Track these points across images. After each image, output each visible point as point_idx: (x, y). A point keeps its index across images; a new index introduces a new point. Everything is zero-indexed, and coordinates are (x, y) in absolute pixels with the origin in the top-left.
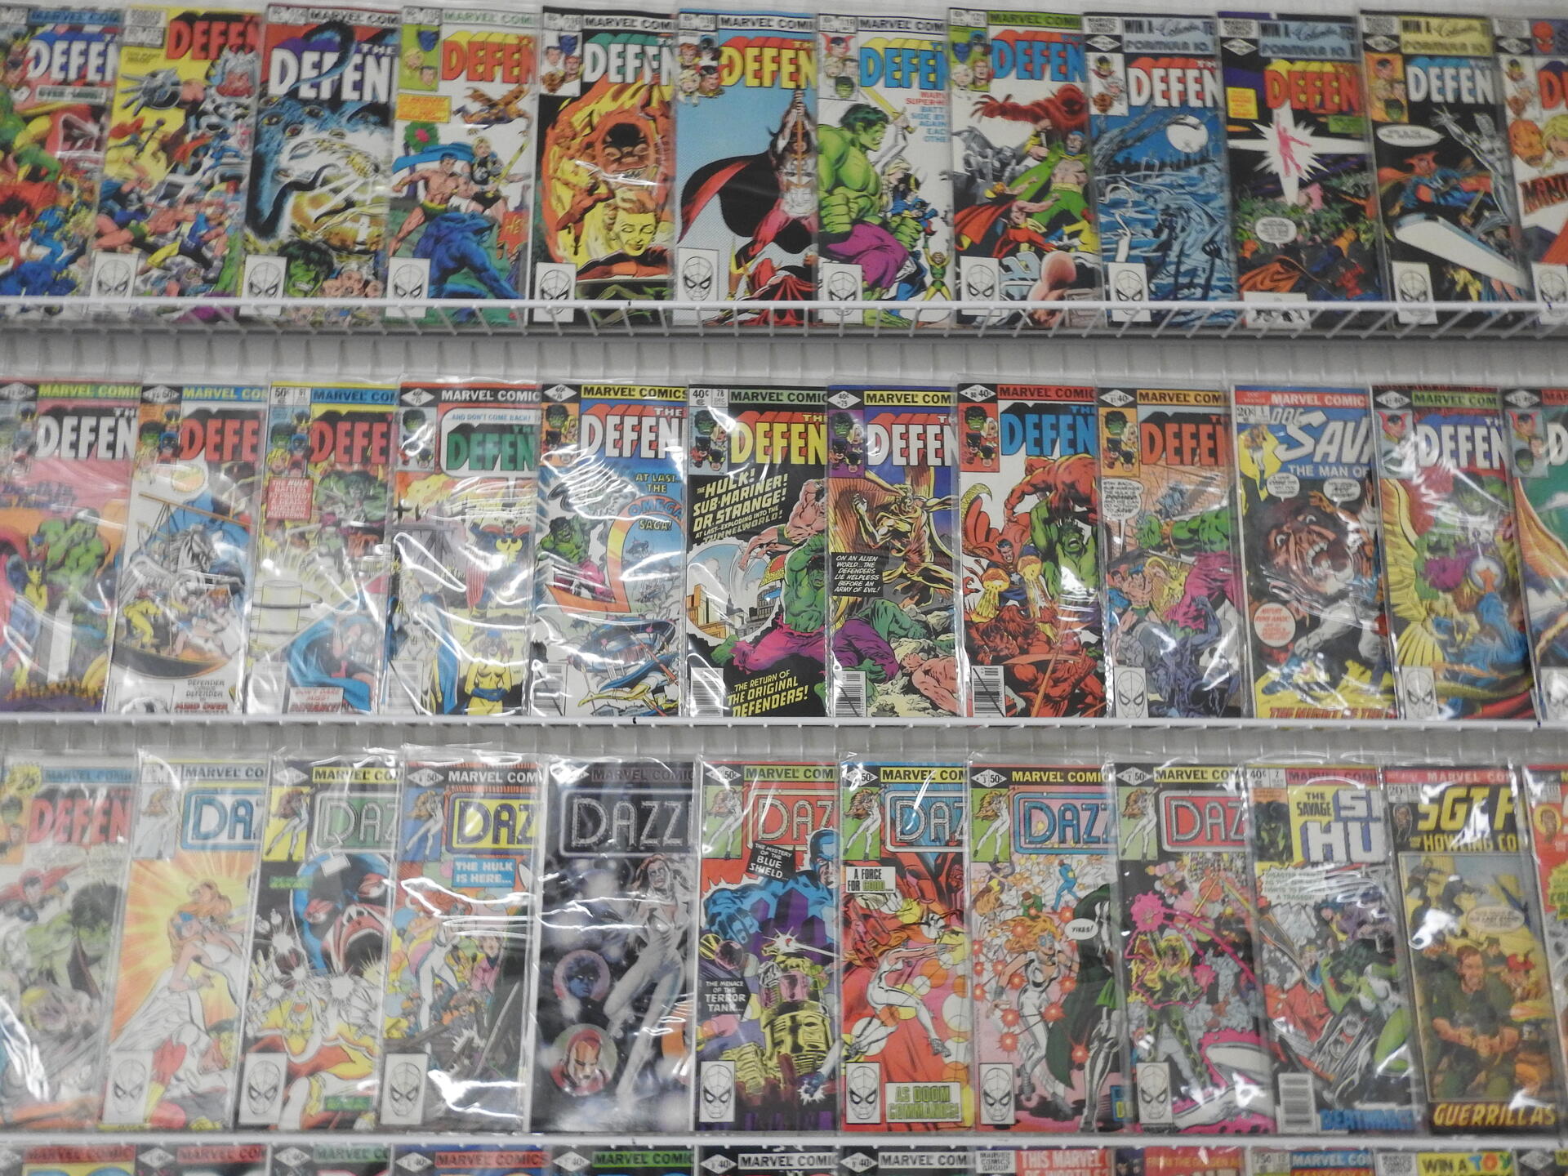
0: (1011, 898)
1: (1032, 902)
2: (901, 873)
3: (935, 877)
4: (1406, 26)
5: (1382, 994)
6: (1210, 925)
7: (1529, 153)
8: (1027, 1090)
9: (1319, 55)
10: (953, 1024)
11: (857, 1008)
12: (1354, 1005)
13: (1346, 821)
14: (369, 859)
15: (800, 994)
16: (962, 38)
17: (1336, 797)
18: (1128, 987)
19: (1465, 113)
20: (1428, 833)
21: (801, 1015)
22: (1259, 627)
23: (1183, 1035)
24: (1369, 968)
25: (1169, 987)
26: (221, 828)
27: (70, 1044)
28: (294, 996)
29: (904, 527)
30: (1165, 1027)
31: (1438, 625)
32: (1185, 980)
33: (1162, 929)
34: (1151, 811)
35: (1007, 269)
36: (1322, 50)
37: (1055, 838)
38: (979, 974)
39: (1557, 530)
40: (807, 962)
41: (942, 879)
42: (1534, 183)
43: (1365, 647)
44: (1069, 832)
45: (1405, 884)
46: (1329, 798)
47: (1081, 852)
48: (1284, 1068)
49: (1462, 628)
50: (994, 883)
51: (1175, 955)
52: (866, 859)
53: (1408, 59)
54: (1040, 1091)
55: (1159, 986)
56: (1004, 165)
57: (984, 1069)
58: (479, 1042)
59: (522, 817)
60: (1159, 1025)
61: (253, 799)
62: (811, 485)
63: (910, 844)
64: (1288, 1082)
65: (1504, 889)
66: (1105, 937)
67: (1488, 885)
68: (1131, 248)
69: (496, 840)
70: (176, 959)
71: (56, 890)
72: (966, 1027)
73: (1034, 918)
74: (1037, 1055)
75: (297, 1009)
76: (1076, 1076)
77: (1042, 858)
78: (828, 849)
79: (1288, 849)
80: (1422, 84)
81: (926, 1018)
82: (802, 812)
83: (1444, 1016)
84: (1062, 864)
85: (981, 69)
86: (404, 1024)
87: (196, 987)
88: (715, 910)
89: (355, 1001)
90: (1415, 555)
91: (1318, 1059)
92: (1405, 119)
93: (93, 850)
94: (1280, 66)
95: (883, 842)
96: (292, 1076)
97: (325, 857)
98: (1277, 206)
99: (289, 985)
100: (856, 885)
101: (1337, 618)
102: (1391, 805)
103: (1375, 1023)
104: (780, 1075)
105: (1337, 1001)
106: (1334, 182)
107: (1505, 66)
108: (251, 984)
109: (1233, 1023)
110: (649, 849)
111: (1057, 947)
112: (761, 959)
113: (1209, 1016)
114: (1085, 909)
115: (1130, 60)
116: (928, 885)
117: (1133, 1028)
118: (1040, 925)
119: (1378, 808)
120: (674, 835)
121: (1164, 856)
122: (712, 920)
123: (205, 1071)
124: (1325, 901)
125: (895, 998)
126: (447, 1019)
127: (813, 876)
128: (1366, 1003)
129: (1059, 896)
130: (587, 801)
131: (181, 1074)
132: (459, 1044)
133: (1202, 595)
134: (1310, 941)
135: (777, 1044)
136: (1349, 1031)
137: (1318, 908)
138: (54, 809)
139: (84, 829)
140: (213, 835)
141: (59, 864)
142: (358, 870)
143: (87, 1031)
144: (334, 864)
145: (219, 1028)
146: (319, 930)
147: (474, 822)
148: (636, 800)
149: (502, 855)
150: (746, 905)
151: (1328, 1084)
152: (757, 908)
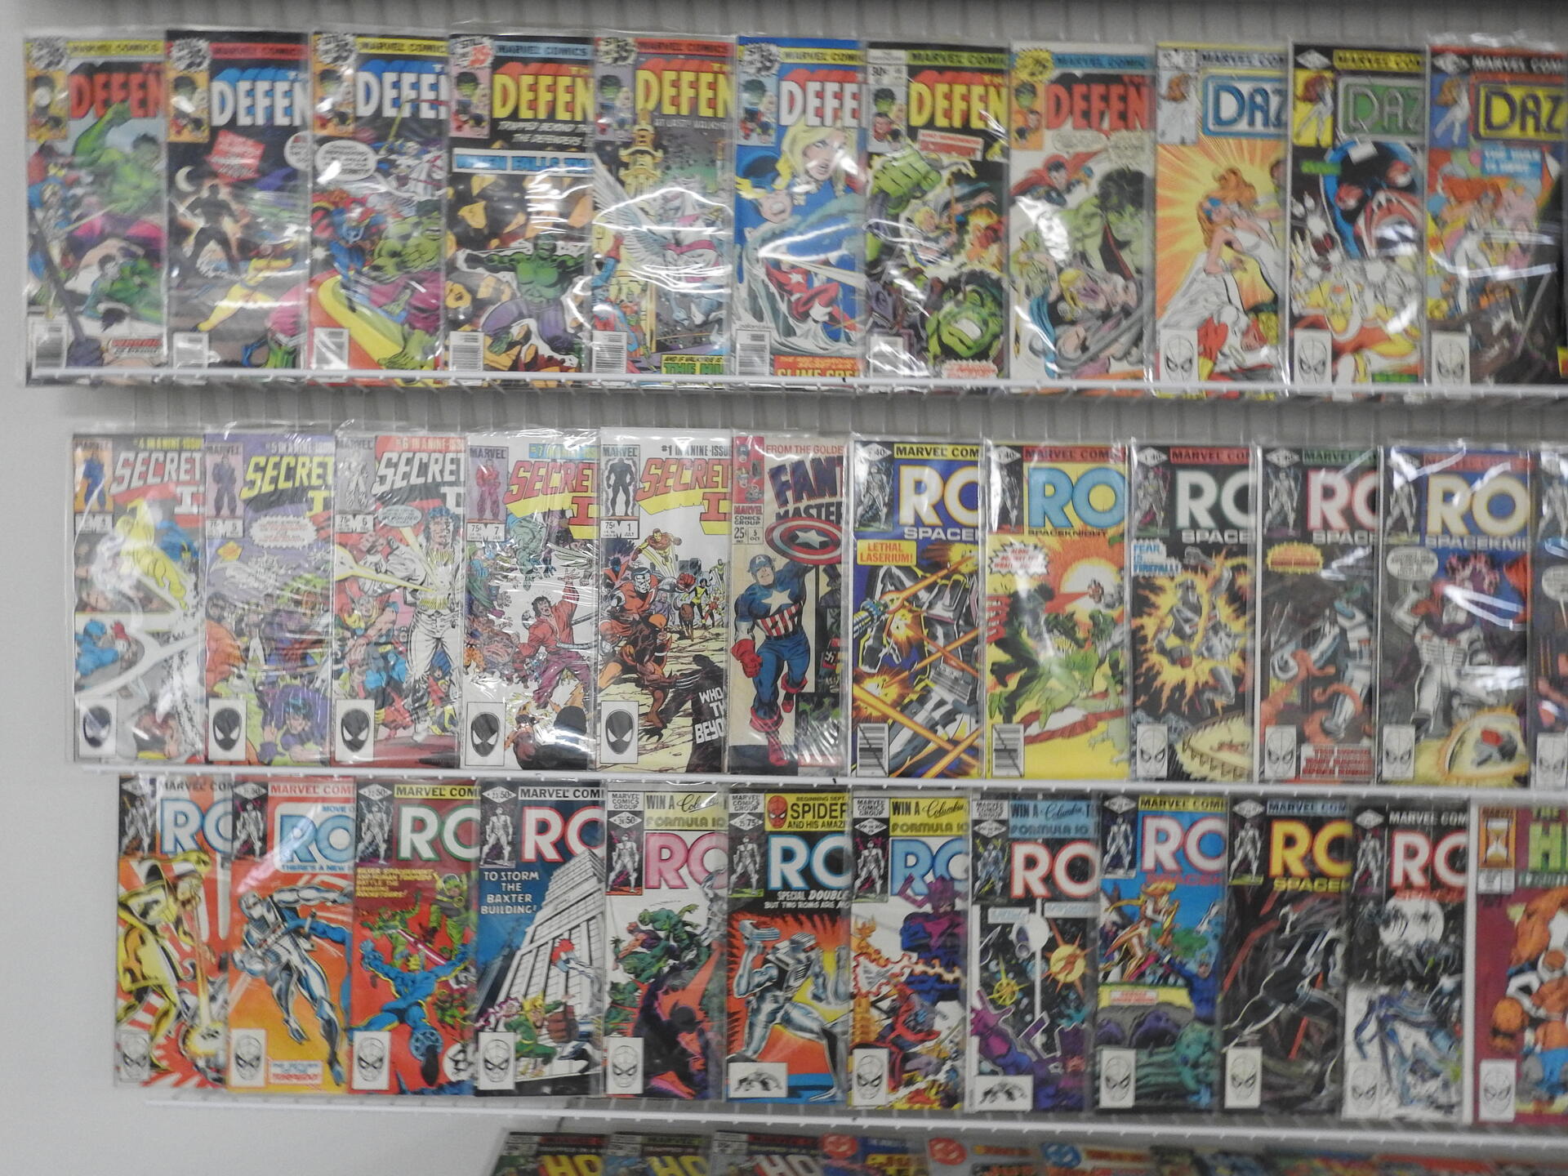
14: (1396, 148)
26: (1240, 114)
27: (1110, 323)
28: (1331, 278)
58: (1515, 324)
59: (1546, 108)
61: (1268, 87)
69: (1523, 129)
70: (1209, 242)
71: (1081, 175)
75: (1336, 290)
86: (1444, 306)
87: (1231, 270)
89: (1389, 285)
93: (1114, 136)
96: (1337, 352)
97: (1352, 143)
99: (1326, 267)
108: (1292, 265)
123: (1249, 348)
126: (1484, 302)
131: (1226, 350)
132: (1497, 326)
138: (1071, 94)
139: (1102, 115)
140: (1233, 121)
141: (1081, 149)
142: (1384, 157)
143: (1126, 312)
144: (1361, 151)
145: (1255, 310)
146: (1351, 216)
147: (1500, 112)
149: (1529, 144)
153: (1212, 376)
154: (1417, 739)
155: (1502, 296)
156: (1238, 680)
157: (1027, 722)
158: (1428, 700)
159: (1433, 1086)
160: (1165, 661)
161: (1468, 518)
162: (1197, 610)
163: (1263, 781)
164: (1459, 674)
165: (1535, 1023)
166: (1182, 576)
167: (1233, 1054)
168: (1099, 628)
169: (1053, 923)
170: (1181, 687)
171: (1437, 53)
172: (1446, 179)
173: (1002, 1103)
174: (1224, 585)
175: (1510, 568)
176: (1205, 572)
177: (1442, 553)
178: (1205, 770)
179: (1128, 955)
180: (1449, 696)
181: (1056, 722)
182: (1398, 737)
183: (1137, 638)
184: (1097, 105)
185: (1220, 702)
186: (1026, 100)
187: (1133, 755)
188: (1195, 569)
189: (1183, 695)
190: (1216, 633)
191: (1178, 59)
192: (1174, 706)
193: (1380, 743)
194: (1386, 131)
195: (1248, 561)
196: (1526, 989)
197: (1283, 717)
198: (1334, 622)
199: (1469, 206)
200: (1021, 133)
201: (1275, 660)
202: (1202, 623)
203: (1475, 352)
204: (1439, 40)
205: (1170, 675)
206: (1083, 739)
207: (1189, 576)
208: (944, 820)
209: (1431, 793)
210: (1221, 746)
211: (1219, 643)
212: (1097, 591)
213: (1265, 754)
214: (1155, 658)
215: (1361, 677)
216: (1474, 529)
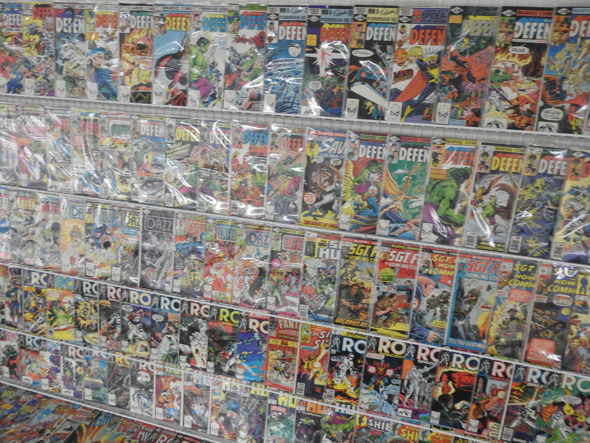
1: (249, 256)
2: (220, 245)
3: (227, 247)
4: (370, 11)
5: (331, 291)
6: (291, 269)
7: (400, 61)
8: (243, 297)
9: (339, 22)
10: (229, 280)
11: (208, 274)
12: (323, 293)
13: (331, 249)
14: (107, 225)
15: (196, 268)
16: (231, 15)
17: (329, 242)
18: (269, 279)
19: (384, 45)
20: (351, 255)
21: (196, 273)
22: (305, 199)
23: (280, 292)
24: (329, 285)
26: (77, 214)
28: (94, 252)
29: (218, 161)
30: (276, 290)
31: (355, 204)
32: (283, 280)
33: (279, 267)
34: (280, 239)
35: (238, 94)
36: (341, 20)
37: (256, 242)
38: (235, 271)
39: (396, 180)
40: (198, 262)
41: (229, 248)
42: (399, 72)
43: (334, 207)
44: (260, 241)
45: (342, 266)
46: (327, 242)
47: (262, 246)
48: (302, 303)
49: (362, 205)
50: (240, 251)
51: (281, 274)
52: (212, 240)
53: (368, 24)
54: (246, 298)
55: (276, 280)
56: (241, 59)
57: (234, 291)
58: (130, 267)
59: (137, 220)
61: (83, 209)
62: (196, 147)
63: (222, 239)
64: (303, 307)
65: (369, 272)
66: (265, 267)
67: (365, 270)
68: (273, 89)
69: (132, 224)
70: (72, 240)
71: (48, 222)
72: (231, 282)
74: (247, 290)
75: (95, 254)
76: (255, 296)
77: (252, 247)
78: (204, 237)
79: (314, 253)
80: (372, 33)
81: (223, 278)
82: (198, 227)
83: (345, 299)
84: (257, 249)
85: (236, 26)
86: (115, 261)
87: (76, 247)
88: (178, 247)
89: (106, 254)
90: (352, 183)
91: (311, 303)
92: (363, 47)
94: (326, 26)
95: (216, 237)
96: (95, 268)
97: (98, 223)
98: (317, 77)
99: (93, 249)
101: (327, 199)
102: (343, 247)
103: (328, 298)
104: (190, 285)
105: (319, 291)
106: (336, 69)
107: (399, 28)
108: (86, 248)
109: (293, 291)
110: (164, 231)
111: (254, 268)
112: (188, 260)
113: (288, 289)
115: (281, 23)
116: (226, 249)
119: (340, 247)
120: (170, 229)
121: (282, 251)
122: (177, 249)
124: (321, 267)
125: (216, 273)
126: (124, 261)
127: (200, 243)
128: (326, 292)
129: (256, 256)
130: (150, 218)
131: (75, 263)
132: (126, 267)
133: (293, 187)
134: (315, 276)
135: (190, 278)
136: (320, 298)
137: (319, 269)
138: (46, 205)
139: (52, 211)
141: (48, 217)
142: (105, 227)
143: (58, 252)
144: (100, 225)
146: (98, 239)
148: (161, 219)
149: (133, 228)
150: (185, 247)
151: (312, 309)
152: (187, 248)
154: (128, 344)
156: (96, 325)
157: (55, 326)
158: (130, 336)
159: (148, 409)
160: (81, 319)
161: (139, 301)
162: (88, 310)
164: (137, 333)
165: (167, 402)
166: (85, 302)
167: (110, 395)
168: (70, 310)
169: (77, 362)
170: (84, 325)
171: (114, 206)
172: (116, 234)
173: (68, 394)
174: (93, 305)
176: (89, 302)
177: (134, 307)
178: (90, 342)
179: (90, 372)
180: (135, 336)
181: (61, 327)
182: (125, 343)
183: (76, 314)
185: (93, 329)
186: (38, 206)
187: (76, 336)
188: (87, 301)
189: (85, 327)
190: (92, 315)
191: (65, 201)
192: (83, 328)
193: (121, 343)
194: (105, 221)
195: (97, 301)
196: (165, 395)
197: (104, 334)
198: (114, 317)
199: (121, 240)
201: (102, 322)
202: (89, 312)
205: (82, 322)
206: (66, 332)
210: (93, 338)
211: (92, 317)
212: (70, 303)
213: (100, 341)
214: (79, 318)
215: (119, 329)
216: (140, 304)
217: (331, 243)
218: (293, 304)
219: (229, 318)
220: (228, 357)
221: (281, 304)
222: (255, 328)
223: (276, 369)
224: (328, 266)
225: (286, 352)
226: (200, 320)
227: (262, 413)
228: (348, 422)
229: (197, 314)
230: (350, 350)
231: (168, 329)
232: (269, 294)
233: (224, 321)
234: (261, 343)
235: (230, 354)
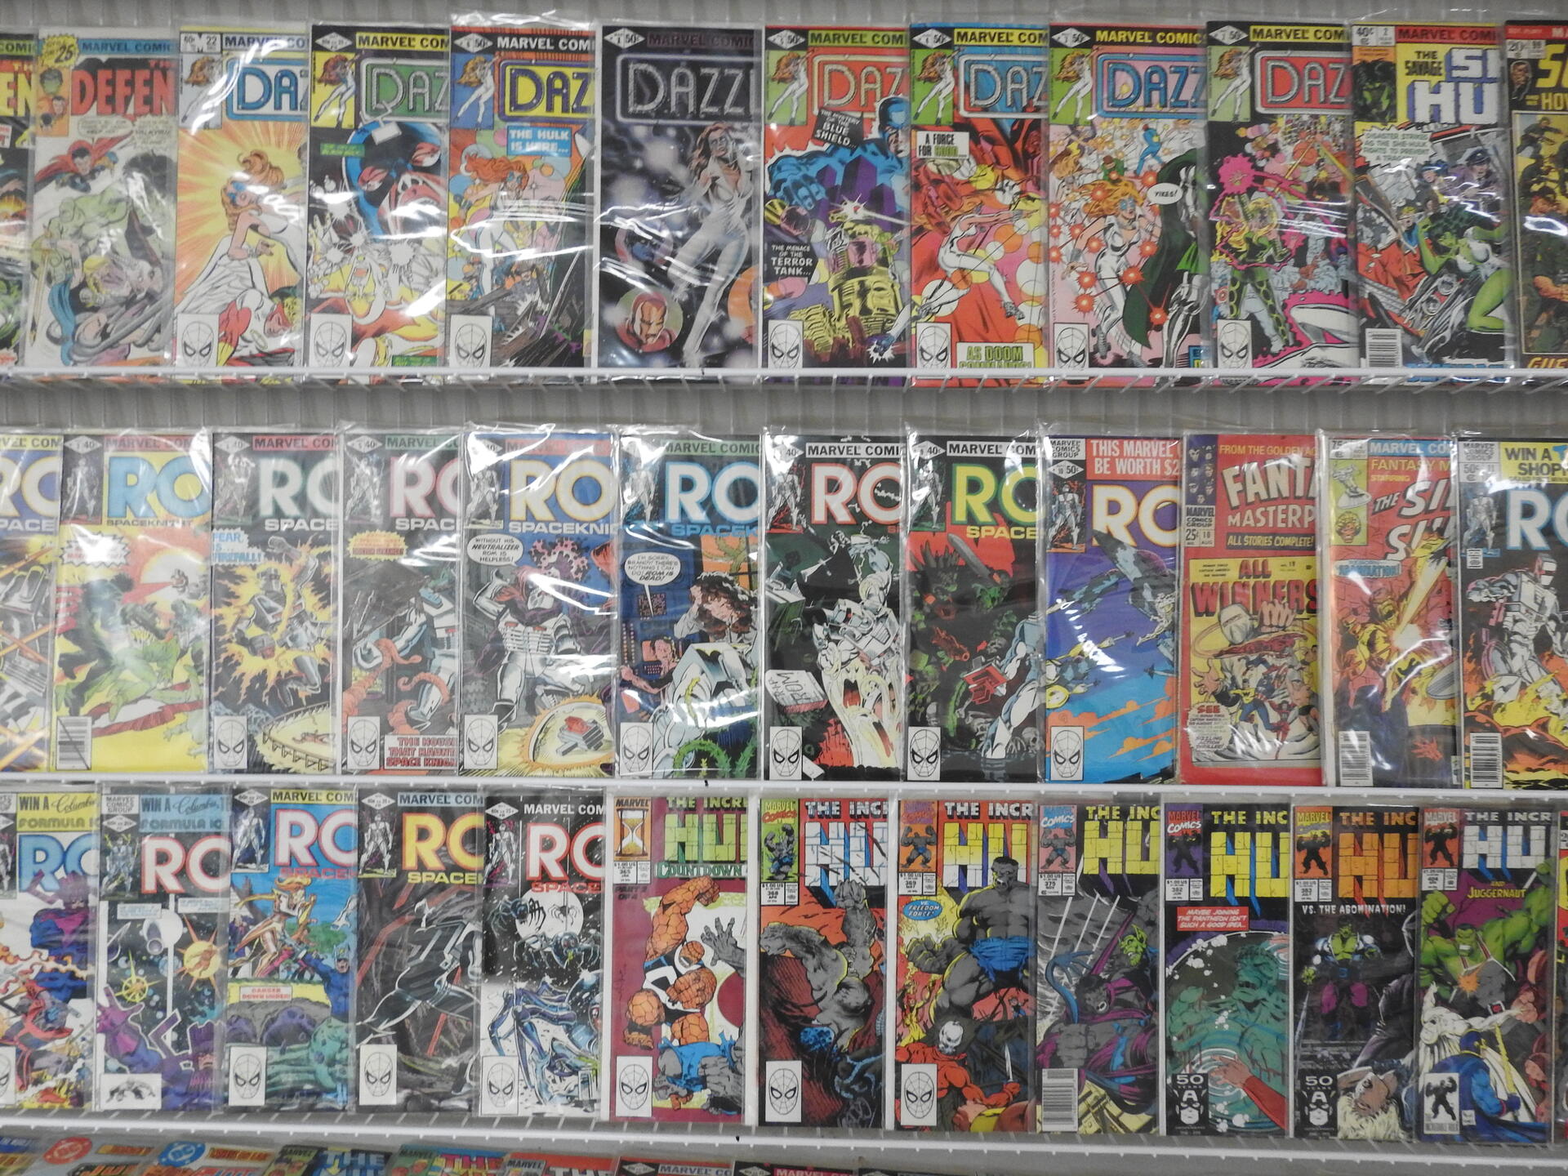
0: (1091, 161)
1: (1113, 166)
2: (975, 138)
3: (1011, 142)
5: (1482, 257)
6: (1301, 189)
8: (1102, 348)
10: (1028, 289)
11: (930, 268)
12: (1451, 267)
13: (1458, 81)
14: (421, 129)
15: (868, 260)
17: (1449, 56)
18: (1213, 246)
20: (1547, 90)
21: (870, 280)
23: (1267, 295)
24: (1470, 231)
25: (1255, 249)
26: (266, 98)
27: (134, 309)
28: (353, 261)
30: (1249, 287)
32: (1272, 243)
33: (1250, 191)
34: (1245, 71)
37: (1141, 101)
38: (1056, 236)
40: (876, 229)
41: (1019, 145)
44: (1156, 95)
45: (1518, 142)
46: (1441, 57)
47: (1167, 116)
48: (1372, 323)
50: (1073, 147)
51: (1263, 218)
52: (938, 123)
54: (1115, 349)
55: (1244, 248)
57: (1058, 328)
58: (541, 306)
59: (575, 86)
60: (1243, 284)
61: (296, 70)
63: (985, 109)
64: (1375, 336)
66: (1189, 200)
69: (550, 108)
70: (233, 226)
71: (105, 161)
72: (1040, 291)
73: (1115, 182)
74: (1113, 317)
75: (357, 273)
76: (1153, 336)
77: (1125, 122)
78: (898, 117)
79: (1393, 107)
81: (999, 282)
82: (870, 79)
83: (1547, 275)
84: (1146, 128)
86: (466, 287)
87: (257, 254)
88: (778, 176)
89: (415, 267)
91: (1408, 316)
93: (139, 121)
95: (955, 106)
96: (357, 338)
97: (376, 125)
99: (349, 250)
100: (927, 150)
102: (1510, 61)
103: (1471, 284)
104: (848, 335)
105: (1433, 262)
108: (309, 248)
109: (1321, 285)
110: (709, 117)
111: (1138, 211)
112: (829, 226)
113: (1296, 278)
114: (1170, 173)
116: (1004, 152)
117: (1215, 286)
118: (1121, 188)
119: (1493, 72)
120: (735, 104)
121: (1256, 119)
122: (776, 186)
123: (272, 333)
124: (1428, 164)
125: (967, 262)
126: (509, 283)
127: (882, 146)
128: (1464, 264)
129: (1142, 160)
130: (643, 67)
131: (247, 335)
132: (522, 308)
134: (1409, 203)
135: (845, 306)
136: (1443, 291)
137: (1420, 170)
138: (95, 78)
139: (127, 100)
140: (259, 105)
141: (105, 134)
142: (410, 139)
143: (151, 297)
144: (386, 132)
145: (282, 294)
146: (375, 199)
147: (526, 90)
148: (695, 66)
149: (557, 124)
150: (813, 171)
151: (1418, 339)
152: (824, 175)
153: (230, 361)
154: (500, 728)
155: (528, 277)
156: (323, 670)
157: (96, 714)
158: (511, 688)
159: (573, 1081)
160: (244, 651)
161: (553, 503)
162: (281, 599)
163: (345, 773)
164: (544, 662)
165: (672, 1016)
166: (265, 565)
167: (367, 1050)
168: (180, 619)
169: (187, 920)
170: (262, 677)
171: (460, 33)
172: (470, 159)
173: (129, 1102)
174: (310, 573)
175: (597, 553)
176: (290, 560)
177: (526, 539)
178: (287, 762)
179: (259, 949)
180: (532, 682)
181: (127, 714)
182: (481, 726)
183: (216, 628)
184: (121, 90)
185: (304, 692)
186: (51, 86)
187: (210, 747)
188: (279, 558)
189: (264, 687)
190: (301, 622)
191: (201, 43)
192: (253, 696)
193: (461, 733)
194: (412, 112)
195: (332, 549)
196: (662, 983)
197: (366, 707)
198: (420, 611)
199: (494, 186)
200: (47, 119)
201: (358, 648)
202: (286, 612)
203: (497, 334)
204: (462, 20)
205: (250, 665)
206: (158, 731)
207: (273, 565)
208: (74, 815)
209: (515, 782)
210: (305, 737)
211: (304, 633)
212: (181, 580)
213: (348, 744)
214: (234, 648)
215: (449, 665)
216: (559, 514)
217: (1459, 57)
218: (1329, 338)
219: (994, 505)
220: (1002, 690)
221: (1277, 346)
222: (1117, 527)
223: (1224, 698)
224: (1453, 156)
225: (1266, 608)
226: (859, 542)
227: (1135, 960)
228: (1515, 904)
229: (843, 516)
230: (1538, 541)
231: (703, 614)
232: (1224, 309)
233: (971, 519)
234: (1147, 594)
235: (1011, 670)
